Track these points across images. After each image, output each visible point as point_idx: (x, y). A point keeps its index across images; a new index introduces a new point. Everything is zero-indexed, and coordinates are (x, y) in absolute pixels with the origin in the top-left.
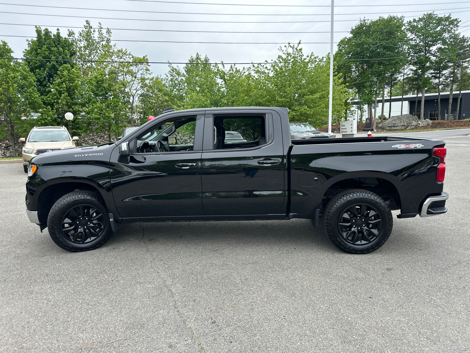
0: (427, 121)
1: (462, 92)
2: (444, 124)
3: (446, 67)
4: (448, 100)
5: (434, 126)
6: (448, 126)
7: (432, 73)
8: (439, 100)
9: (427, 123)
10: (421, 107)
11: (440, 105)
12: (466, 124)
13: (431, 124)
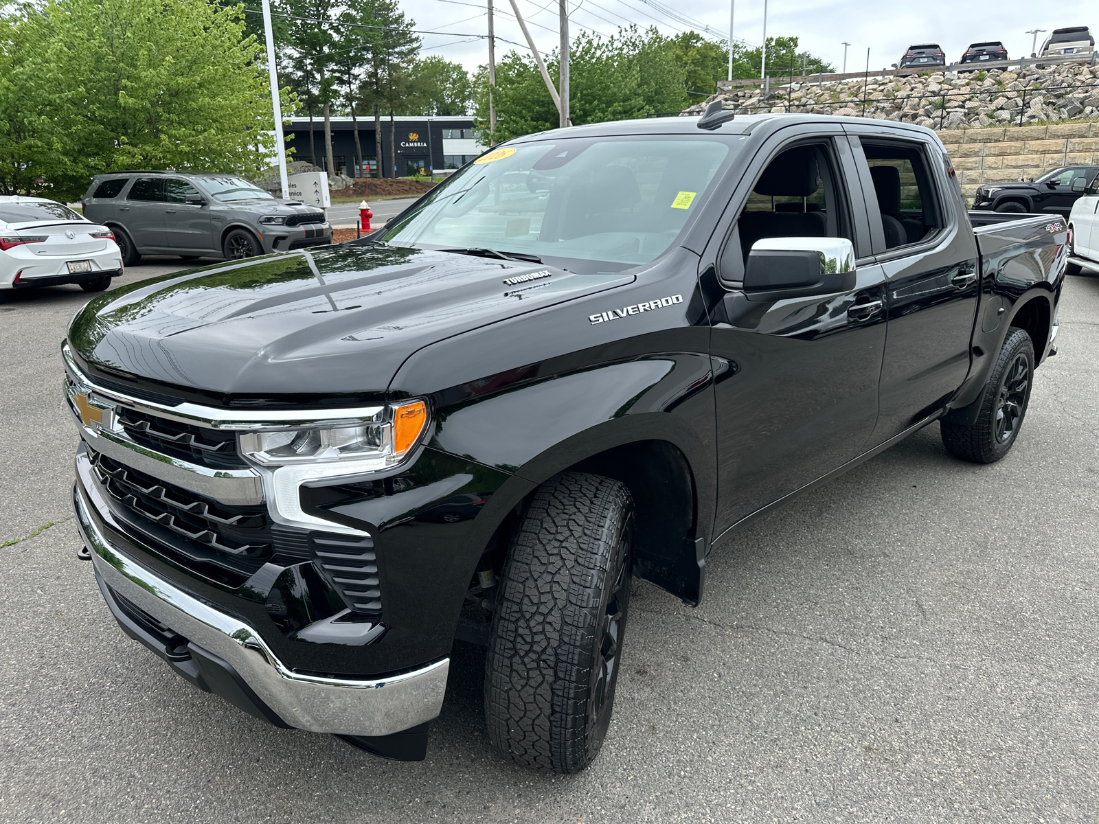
0: (343, 179)
1: (396, 118)
2: (376, 187)
3: (360, 61)
4: (373, 133)
5: (360, 191)
6: (384, 190)
7: (333, 71)
8: (356, 133)
9: (344, 183)
10: (327, 147)
11: (359, 145)
12: (413, 188)
13: (351, 187)
